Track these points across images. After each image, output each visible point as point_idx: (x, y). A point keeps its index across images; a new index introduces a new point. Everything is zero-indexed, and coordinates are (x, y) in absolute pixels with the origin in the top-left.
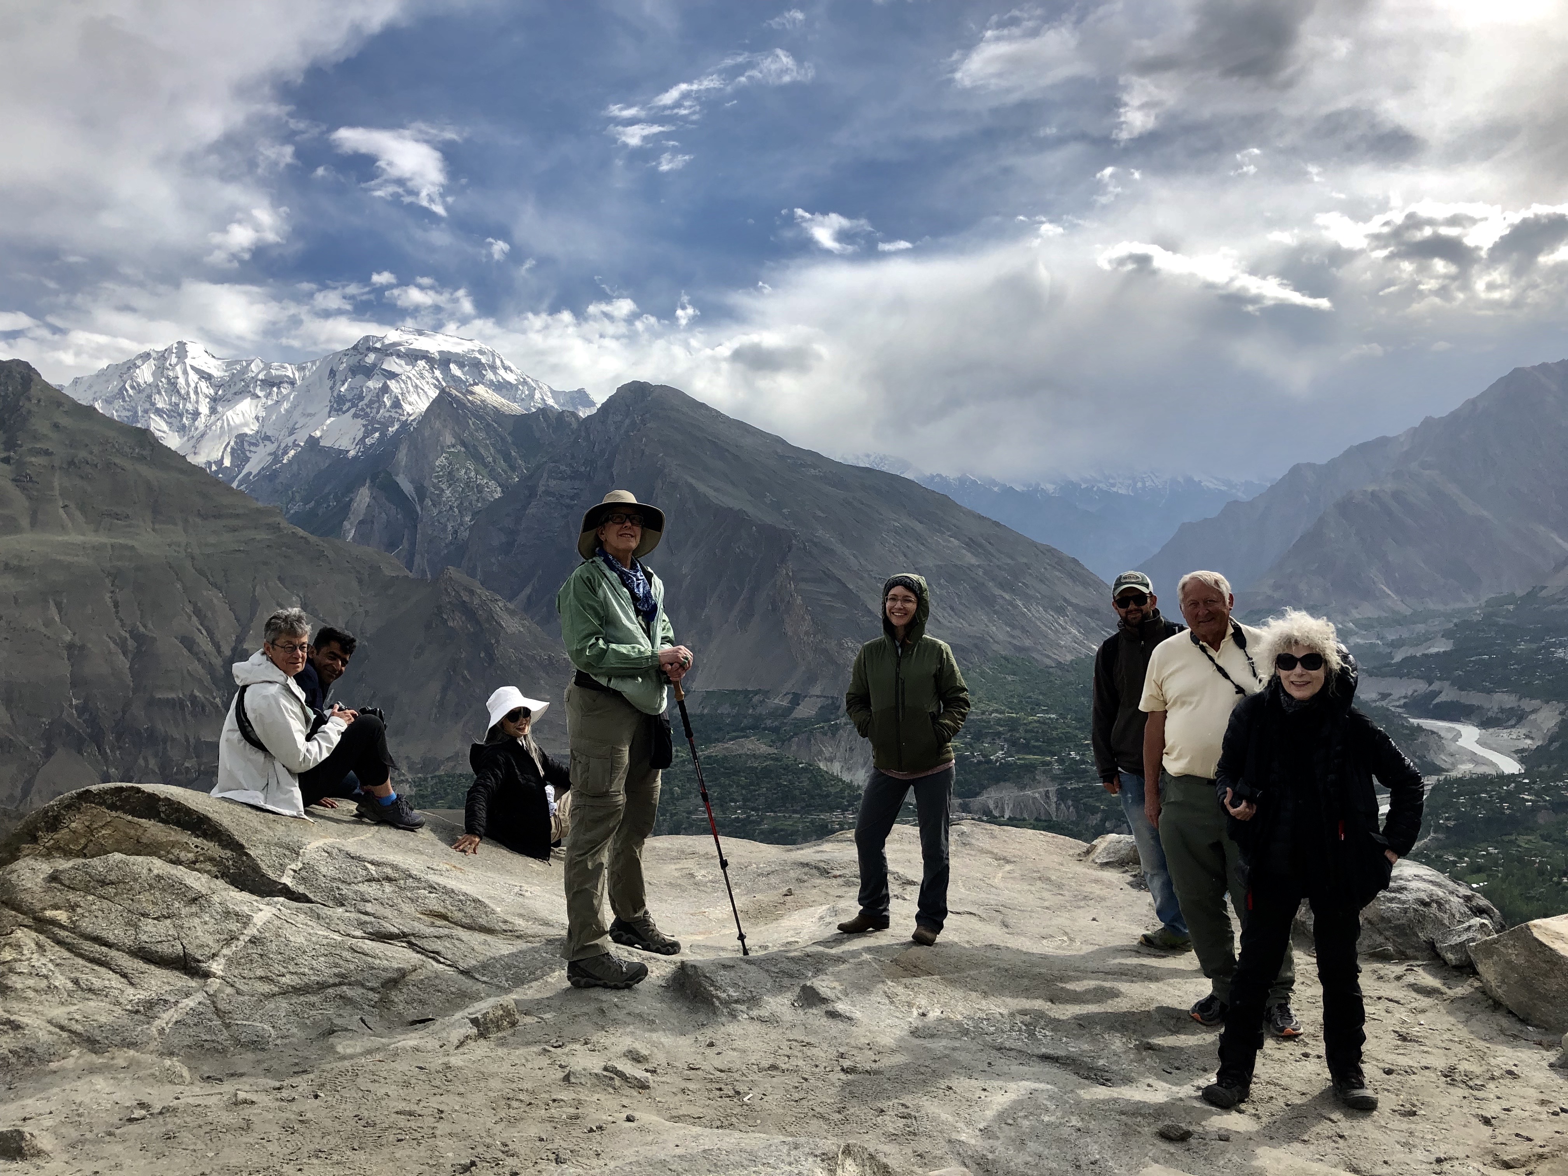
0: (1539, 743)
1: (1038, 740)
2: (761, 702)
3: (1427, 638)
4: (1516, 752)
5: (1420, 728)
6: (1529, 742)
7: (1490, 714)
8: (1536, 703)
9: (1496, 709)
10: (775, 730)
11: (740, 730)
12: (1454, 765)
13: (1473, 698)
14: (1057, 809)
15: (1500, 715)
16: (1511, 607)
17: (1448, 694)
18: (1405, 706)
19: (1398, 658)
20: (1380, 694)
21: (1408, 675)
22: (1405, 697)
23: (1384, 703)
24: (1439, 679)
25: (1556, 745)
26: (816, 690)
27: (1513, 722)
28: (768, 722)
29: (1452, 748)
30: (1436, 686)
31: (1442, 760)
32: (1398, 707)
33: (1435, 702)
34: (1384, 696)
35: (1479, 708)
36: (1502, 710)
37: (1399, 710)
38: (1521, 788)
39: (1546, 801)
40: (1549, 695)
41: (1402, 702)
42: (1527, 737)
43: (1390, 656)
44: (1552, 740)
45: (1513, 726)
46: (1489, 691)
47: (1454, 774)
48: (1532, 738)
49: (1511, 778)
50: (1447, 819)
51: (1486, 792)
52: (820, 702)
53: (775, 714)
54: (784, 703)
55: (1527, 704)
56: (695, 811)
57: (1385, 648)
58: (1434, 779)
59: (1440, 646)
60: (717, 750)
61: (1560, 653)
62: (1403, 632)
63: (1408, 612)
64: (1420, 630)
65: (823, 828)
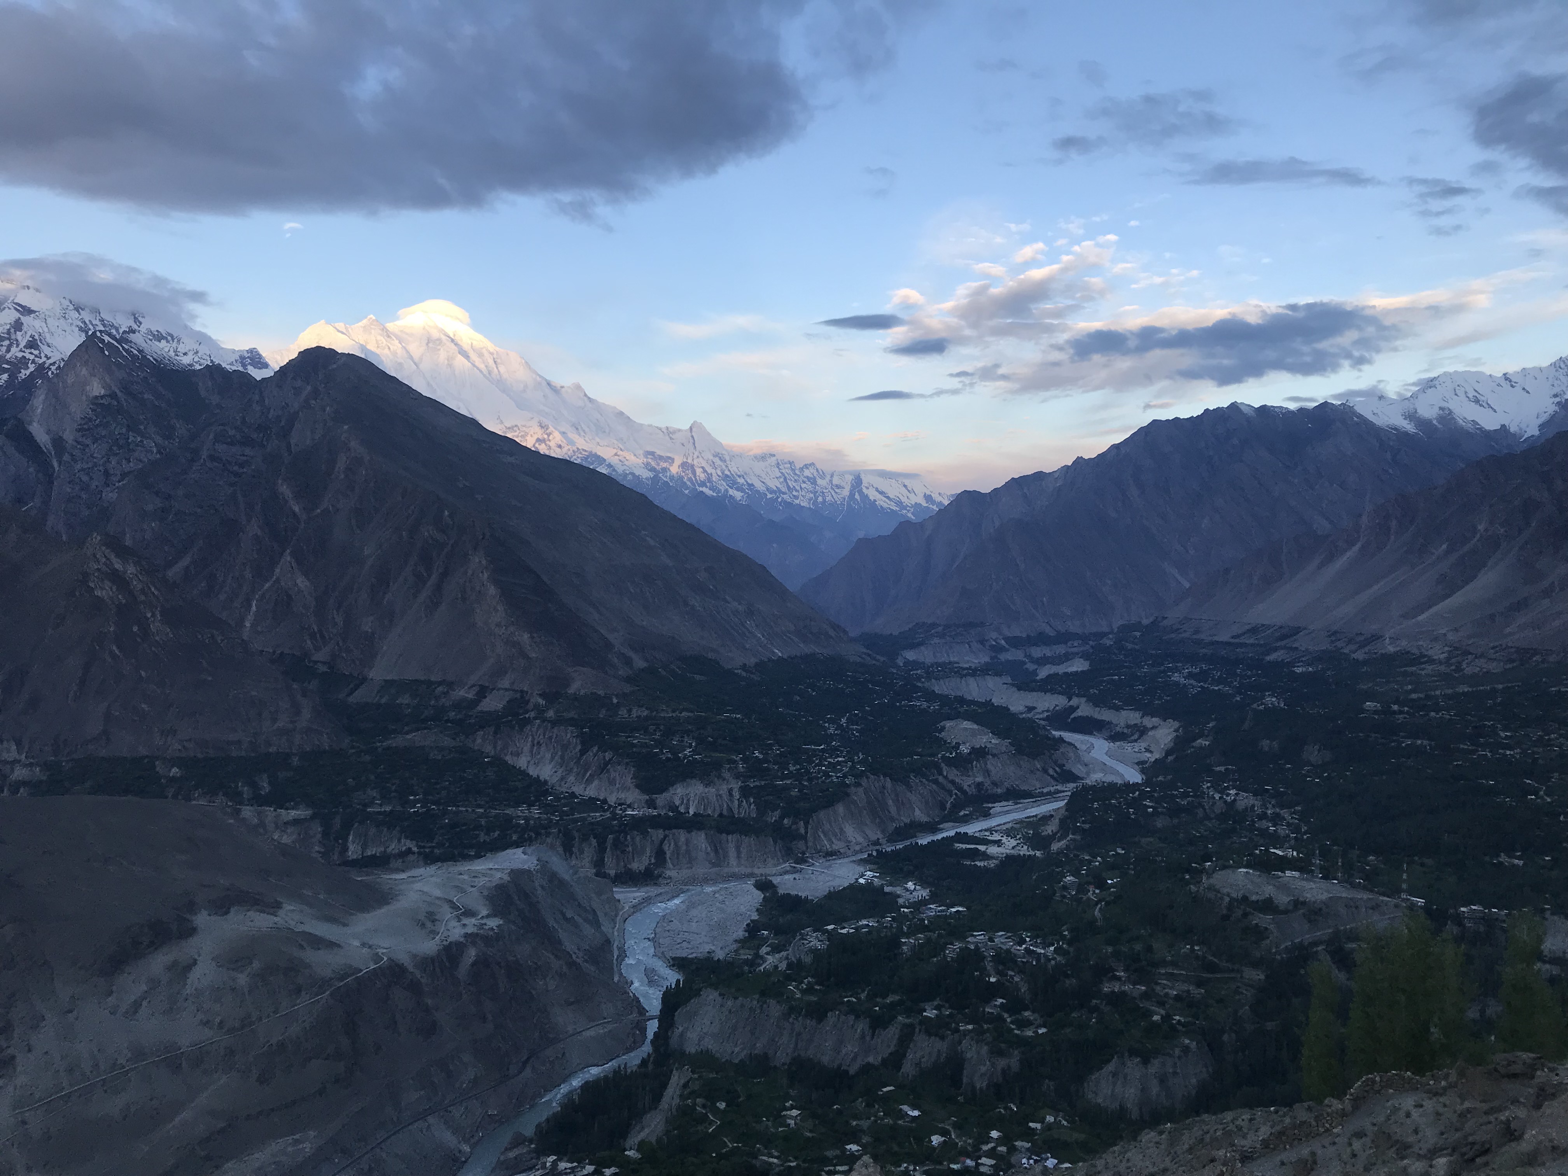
0: (1157, 756)
1: (725, 739)
2: (444, 693)
3: (1067, 658)
4: (1138, 763)
5: (1061, 740)
6: (1148, 755)
7: (1118, 729)
8: (1155, 720)
9: (1122, 724)
10: (460, 723)
11: (421, 722)
12: (1088, 774)
13: (1105, 715)
14: (739, 806)
15: (1125, 731)
16: (1138, 634)
17: (1085, 709)
18: (1047, 719)
19: (1044, 672)
20: (1026, 707)
21: (1053, 691)
22: (1047, 711)
23: (1029, 715)
24: (1078, 696)
25: (1170, 758)
26: (505, 683)
27: (1136, 736)
28: (451, 715)
29: (1086, 758)
30: (1075, 701)
31: (1078, 770)
32: (1043, 719)
33: (1072, 716)
34: (1031, 709)
35: (1110, 723)
36: (1128, 726)
37: (1043, 722)
38: (1144, 795)
39: (1164, 807)
40: (1165, 714)
41: (1046, 714)
42: (1148, 750)
43: (1035, 673)
44: (1168, 753)
45: (1136, 741)
46: (1117, 709)
47: (1090, 781)
48: (1151, 752)
49: (1129, 787)
50: (1084, 822)
51: (1117, 799)
52: (508, 695)
53: (458, 706)
54: (470, 696)
55: (1148, 722)
56: (371, 803)
57: (1031, 667)
58: (1072, 785)
59: (1078, 666)
60: (398, 741)
61: (1176, 677)
62: (1047, 651)
63: (1052, 633)
64: (1060, 649)
65: (507, 823)
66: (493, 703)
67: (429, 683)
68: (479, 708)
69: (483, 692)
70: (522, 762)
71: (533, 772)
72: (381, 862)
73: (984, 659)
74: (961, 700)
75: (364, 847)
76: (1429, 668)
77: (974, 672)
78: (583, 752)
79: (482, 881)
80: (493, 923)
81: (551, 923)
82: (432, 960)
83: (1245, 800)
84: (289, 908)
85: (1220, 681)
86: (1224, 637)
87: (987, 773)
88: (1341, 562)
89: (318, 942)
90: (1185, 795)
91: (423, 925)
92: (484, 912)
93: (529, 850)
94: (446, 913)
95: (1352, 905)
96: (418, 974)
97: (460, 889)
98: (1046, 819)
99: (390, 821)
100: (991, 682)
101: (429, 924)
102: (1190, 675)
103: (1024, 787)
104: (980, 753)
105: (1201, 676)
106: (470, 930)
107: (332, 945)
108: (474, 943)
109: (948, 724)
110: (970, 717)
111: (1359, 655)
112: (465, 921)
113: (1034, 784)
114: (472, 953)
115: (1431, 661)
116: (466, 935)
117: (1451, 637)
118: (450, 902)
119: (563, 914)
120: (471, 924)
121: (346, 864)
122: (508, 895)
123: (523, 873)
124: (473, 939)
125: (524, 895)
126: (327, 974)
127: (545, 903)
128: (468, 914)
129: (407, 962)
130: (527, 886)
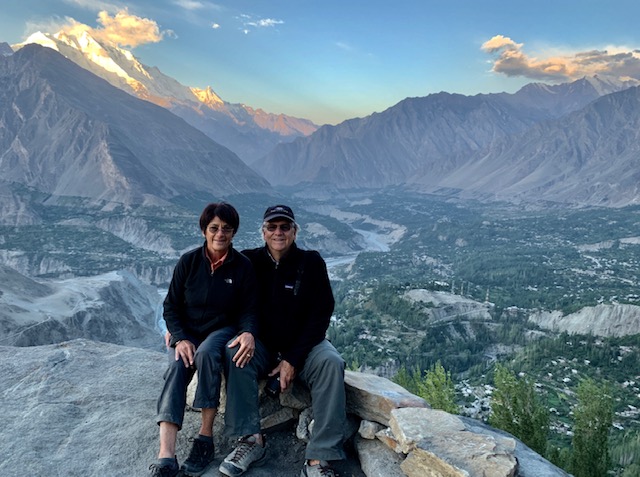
0: (396, 241)
2: (87, 203)
3: (363, 198)
5: (357, 233)
6: (392, 240)
7: (381, 229)
8: (397, 226)
9: (383, 227)
10: (94, 216)
11: (75, 214)
13: (376, 222)
15: (384, 230)
16: (394, 189)
17: (368, 220)
18: (352, 224)
19: (353, 204)
20: (344, 218)
21: (356, 212)
22: (353, 220)
23: (345, 222)
24: (366, 214)
25: (401, 242)
26: (115, 199)
27: (388, 232)
28: (90, 212)
29: (367, 240)
30: (364, 217)
31: (363, 245)
32: (350, 224)
33: (362, 223)
34: (346, 219)
35: (378, 226)
36: (385, 228)
38: (388, 257)
39: (396, 262)
40: (401, 223)
41: (352, 222)
42: (392, 238)
43: (349, 204)
44: (401, 240)
45: (388, 234)
46: (381, 220)
47: (367, 251)
48: (394, 239)
49: (382, 253)
50: (362, 267)
51: (377, 258)
52: (116, 205)
53: (93, 209)
54: (99, 204)
55: (394, 226)
56: (51, 250)
57: (348, 201)
58: (359, 252)
59: (367, 202)
60: (64, 223)
61: (407, 208)
62: (355, 195)
63: (357, 187)
64: (361, 195)
65: (111, 261)
66: (109, 208)
67: (80, 198)
68: (102, 210)
69: (104, 203)
70: (121, 235)
71: (125, 239)
72: (55, 276)
73: (329, 198)
74: (317, 214)
75: (48, 268)
76: (512, 208)
77: (323, 203)
78: (148, 231)
79: (97, 285)
80: (100, 303)
81: (128, 304)
82: (71, 319)
83: (430, 260)
84: (6, 294)
85: (426, 210)
86: (429, 192)
87: (324, 245)
88: (481, 162)
89: (18, 309)
90: (405, 257)
91: (68, 303)
92: (97, 299)
93: (120, 272)
94: (80, 299)
95: (465, 306)
96: (64, 325)
97: (87, 289)
98: (347, 265)
99: (58, 258)
100: (330, 207)
101: (71, 303)
102: (414, 208)
103: (339, 252)
104: (322, 237)
105: (419, 208)
106: (88, 306)
107: (25, 311)
108: (91, 312)
109: (309, 224)
110: (319, 222)
111: (484, 202)
112: (88, 302)
113: (344, 250)
114: (89, 317)
115: (513, 205)
116: (88, 309)
117: (522, 195)
118: (81, 294)
119: (133, 301)
120: (90, 304)
121: (39, 276)
122: (108, 292)
123: (116, 282)
124: (90, 310)
125: (116, 292)
126: (22, 324)
127: (125, 295)
128: (89, 299)
129: (60, 320)
130: (117, 288)
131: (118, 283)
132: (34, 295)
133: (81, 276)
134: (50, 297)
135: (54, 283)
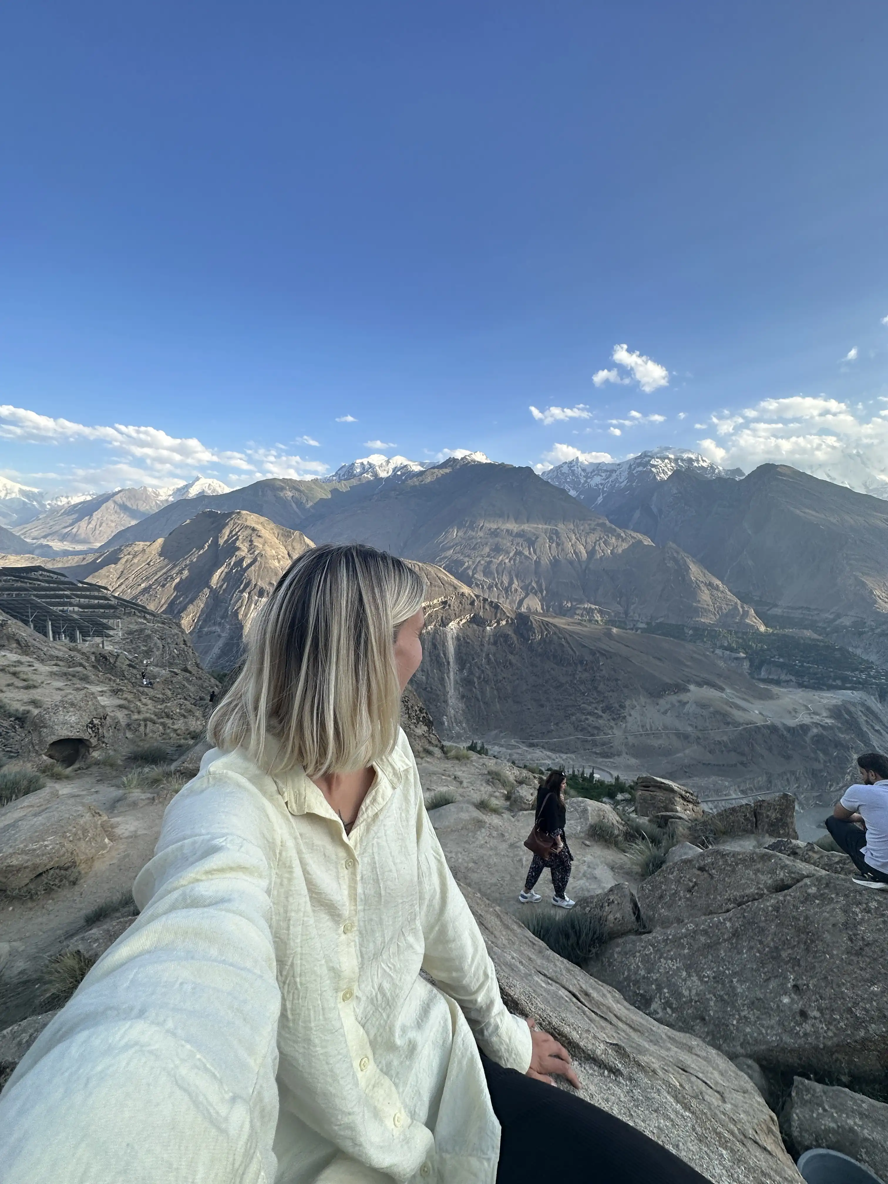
2: (817, 614)
53: (824, 621)
54: (831, 617)
56: (774, 657)
65: (845, 679)
66: (844, 622)
68: (837, 622)
70: (859, 652)
71: (864, 657)
72: (778, 683)
75: (770, 674)
79: (826, 701)
80: (829, 721)
81: (865, 729)
82: (793, 728)
84: (728, 691)
89: (738, 707)
91: (790, 713)
92: (825, 714)
93: (856, 693)
94: (803, 711)
96: (785, 733)
97: (813, 702)
99: (782, 666)
101: (793, 713)
106: (814, 720)
107: (744, 710)
108: (817, 727)
112: (813, 716)
114: (815, 731)
116: (813, 723)
118: (806, 706)
119: (873, 728)
120: (816, 719)
121: (759, 680)
122: (840, 711)
123: (850, 702)
124: (817, 725)
125: (849, 713)
126: (741, 721)
127: (862, 719)
128: (815, 713)
129: (780, 726)
130: (852, 709)
131: (854, 705)
132: (754, 697)
133: (806, 687)
134: (771, 702)
135: (775, 689)
